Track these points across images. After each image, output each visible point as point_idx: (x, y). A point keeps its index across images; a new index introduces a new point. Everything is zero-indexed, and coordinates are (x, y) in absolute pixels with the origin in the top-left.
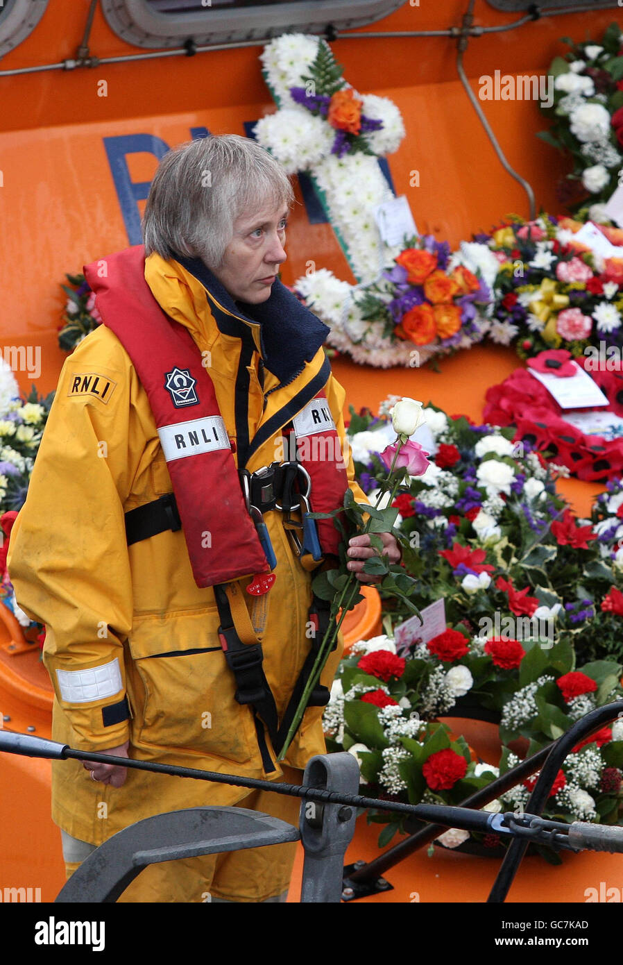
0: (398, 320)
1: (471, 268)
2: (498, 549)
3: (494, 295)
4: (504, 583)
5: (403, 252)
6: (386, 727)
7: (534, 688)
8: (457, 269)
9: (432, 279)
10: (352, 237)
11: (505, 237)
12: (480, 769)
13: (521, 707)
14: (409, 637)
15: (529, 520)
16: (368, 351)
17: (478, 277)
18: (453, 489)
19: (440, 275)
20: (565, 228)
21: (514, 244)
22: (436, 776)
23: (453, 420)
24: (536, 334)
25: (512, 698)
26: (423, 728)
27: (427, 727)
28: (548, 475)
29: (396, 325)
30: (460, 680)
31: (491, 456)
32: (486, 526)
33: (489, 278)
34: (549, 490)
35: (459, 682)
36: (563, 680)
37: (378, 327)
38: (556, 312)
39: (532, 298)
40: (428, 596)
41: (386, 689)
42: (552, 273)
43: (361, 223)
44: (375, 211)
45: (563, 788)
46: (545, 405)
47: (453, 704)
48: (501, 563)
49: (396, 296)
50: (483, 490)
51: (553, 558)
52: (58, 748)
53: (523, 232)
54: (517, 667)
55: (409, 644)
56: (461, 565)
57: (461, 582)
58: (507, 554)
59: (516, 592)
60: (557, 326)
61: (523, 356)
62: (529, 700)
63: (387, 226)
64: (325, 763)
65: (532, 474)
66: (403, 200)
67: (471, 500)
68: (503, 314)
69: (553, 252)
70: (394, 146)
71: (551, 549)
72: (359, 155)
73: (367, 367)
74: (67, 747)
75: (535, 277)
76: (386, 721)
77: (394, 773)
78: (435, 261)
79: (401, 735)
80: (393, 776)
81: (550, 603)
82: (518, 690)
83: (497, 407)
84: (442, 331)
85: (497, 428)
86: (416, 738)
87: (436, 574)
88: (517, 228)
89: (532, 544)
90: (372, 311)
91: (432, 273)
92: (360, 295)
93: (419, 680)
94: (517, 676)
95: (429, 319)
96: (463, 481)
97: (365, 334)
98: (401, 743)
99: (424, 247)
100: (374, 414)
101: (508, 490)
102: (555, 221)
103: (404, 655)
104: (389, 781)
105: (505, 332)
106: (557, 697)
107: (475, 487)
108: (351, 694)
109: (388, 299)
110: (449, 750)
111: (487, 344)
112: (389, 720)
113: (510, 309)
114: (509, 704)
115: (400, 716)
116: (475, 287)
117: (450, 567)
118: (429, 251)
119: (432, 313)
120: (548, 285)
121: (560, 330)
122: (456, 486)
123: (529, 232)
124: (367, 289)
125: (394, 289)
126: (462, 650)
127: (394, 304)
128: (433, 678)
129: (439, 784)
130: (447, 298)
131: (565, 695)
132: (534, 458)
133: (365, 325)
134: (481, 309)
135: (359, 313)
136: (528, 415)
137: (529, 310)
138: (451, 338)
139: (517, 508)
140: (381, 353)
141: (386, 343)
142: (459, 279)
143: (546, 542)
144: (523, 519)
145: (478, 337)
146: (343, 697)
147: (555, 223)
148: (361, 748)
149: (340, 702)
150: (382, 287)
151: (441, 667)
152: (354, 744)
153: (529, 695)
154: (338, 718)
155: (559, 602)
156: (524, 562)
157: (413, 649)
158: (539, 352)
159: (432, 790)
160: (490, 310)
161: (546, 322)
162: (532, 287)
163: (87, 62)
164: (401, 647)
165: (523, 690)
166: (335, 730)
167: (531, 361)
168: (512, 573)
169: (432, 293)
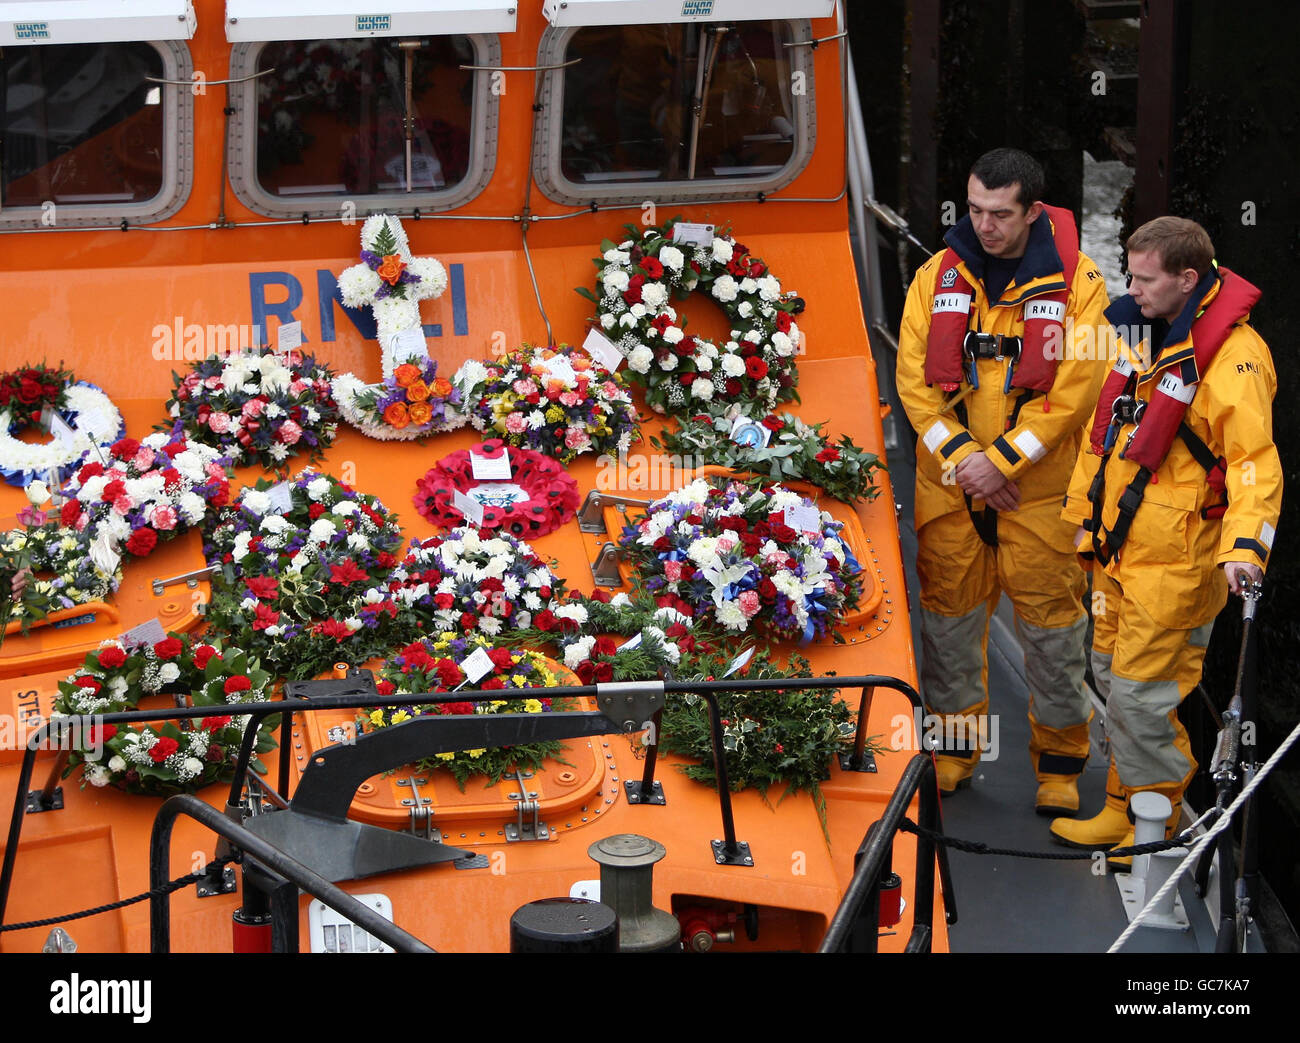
0: (381, 411)
19: (421, 383)
20: (542, 356)
24: (493, 427)
29: (384, 415)
33: (471, 385)
36: (229, 681)
38: (507, 414)
39: (496, 403)
42: (512, 387)
44: (390, 337)
48: (285, 590)
56: (254, 590)
60: (506, 423)
66: (420, 331)
68: (478, 411)
69: (519, 372)
71: (321, 584)
72: (398, 299)
75: (500, 388)
84: (416, 420)
90: (368, 403)
91: (415, 381)
105: (479, 422)
113: (483, 409)
115: (91, 696)
120: (506, 395)
121: (508, 426)
130: (422, 399)
131: (226, 690)
133: (364, 413)
137: (492, 411)
138: (423, 425)
140: (379, 431)
161: (500, 419)
162: (497, 395)
163: (226, 225)
169: (411, 395)
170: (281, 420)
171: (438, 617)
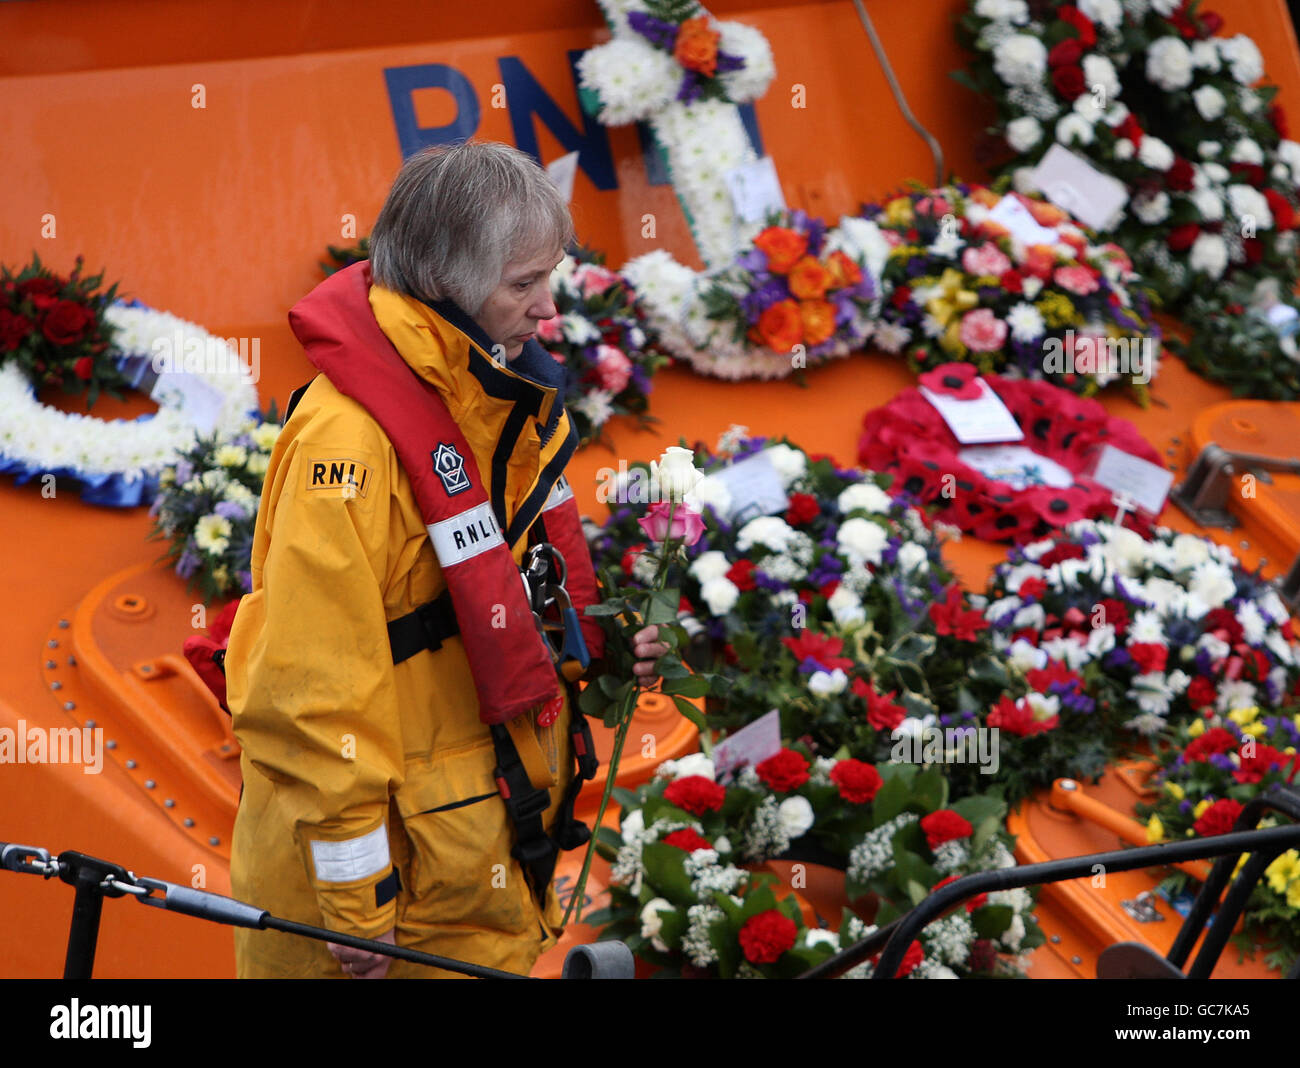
0: (753, 320)
1: (852, 252)
2: (859, 637)
3: (880, 289)
4: (863, 685)
5: (764, 232)
6: (695, 878)
7: (891, 828)
8: (833, 255)
9: (799, 268)
10: (699, 208)
11: (900, 211)
12: (815, 937)
13: (873, 853)
14: (731, 759)
15: (901, 599)
16: (714, 358)
17: (860, 266)
18: (806, 555)
19: (810, 262)
20: (978, 201)
21: (912, 221)
22: (756, 945)
23: (814, 462)
24: (934, 342)
25: (862, 840)
26: (744, 881)
27: (750, 879)
28: (933, 537)
29: (752, 327)
30: (796, 816)
31: (858, 513)
32: (846, 606)
33: (875, 266)
34: (933, 558)
35: (796, 818)
36: (929, 821)
37: (727, 328)
38: (961, 314)
39: (930, 294)
40: (764, 699)
41: (698, 827)
42: (958, 262)
43: (711, 189)
44: (729, 176)
45: (919, 965)
46: (938, 438)
47: (786, 846)
48: (862, 656)
49: (753, 289)
50: (844, 559)
51: (930, 651)
52: (255, 914)
53: (923, 206)
54: (870, 800)
55: (731, 767)
56: (810, 660)
57: (808, 680)
58: (870, 645)
59: (879, 695)
60: (961, 332)
61: (915, 368)
62: (884, 844)
63: (744, 196)
64: (590, 957)
65: (911, 537)
66: (768, 163)
67: (827, 570)
68: (892, 313)
69: (961, 234)
70: (760, 91)
71: (928, 640)
72: (713, 103)
73: (713, 379)
74: (266, 914)
75: (936, 267)
76: (695, 870)
77: (702, 938)
78: (805, 245)
79: (714, 890)
80: (700, 941)
81: (920, 713)
82: (871, 830)
83: (875, 439)
84: (810, 334)
85: (870, 473)
86: (734, 892)
87: (777, 669)
88: (916, 198)
89: (904, 632)
90: (719, 306)
91: (800, 259)
92: (705, 286)
93: (742, 814)
94: (870, 812)
95: (794, 320)
96: (819, 545)
97: (709, 337)
98: (714, 899)
99: (791, 224)
100: (711, 450)
101: (877, 559)
102: (966, 192)
103: (725, 781)
104: (696, 949)
105: (895, 336)
106: (919, 843)
107: (834, 554)
108: (653, 833)
109: (741, 291)
110: (774, 912)
111: (870, 350)
112: (700, 869)
113: (901, 307)
114: (858, 848)
115: (714, 865)
116: (855, 278)
117: (796, 660)
118: (798, 231)
119: (798, 312)
120: (951, 278)
121: (966, 337)
122: (811, 551)
123: (932, 207)
124: (716, 278)
125: (752, 280)
126: (801, 776)
127: (748, 300)
128: (760, 813)
129: (760, 956)
130: (818, 293)
131: (930, 839)
132: (914, 517)
133: (710, 326)
134: (863, 307)
135: (702, 309)
136: (916, 452)
137: (925, 310)
138: (821, 344)
139: (888, 583)
140: (732, 362)
141: (737, 348)
142: (835, 269)
143: (923, 630)
144: (894, 597)
145: (860, 341)
146: (642, 835)
147: (966, 193)
148: (661, 904)
149: (638, 843)
150: (734, 275)
151: (772, 798)
152: (653, 898)
153: (885, 839)
154: (634, 862)
155: (932, 712)
156: (894, 656)
157: (737, 772)
158: (936, 365)
159: (750, 963)
160: (875, 309)
161: (947, 326)
162: (929, 280)
164: (720, 771)
165: (877, 831)
166: (631, 878)
167: (925, 378)
168: (877, 670)
169: (799, 286)
170: (592, 345)
171: (1142, 689)
